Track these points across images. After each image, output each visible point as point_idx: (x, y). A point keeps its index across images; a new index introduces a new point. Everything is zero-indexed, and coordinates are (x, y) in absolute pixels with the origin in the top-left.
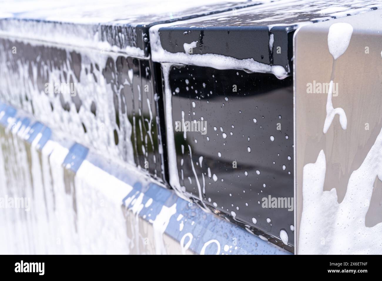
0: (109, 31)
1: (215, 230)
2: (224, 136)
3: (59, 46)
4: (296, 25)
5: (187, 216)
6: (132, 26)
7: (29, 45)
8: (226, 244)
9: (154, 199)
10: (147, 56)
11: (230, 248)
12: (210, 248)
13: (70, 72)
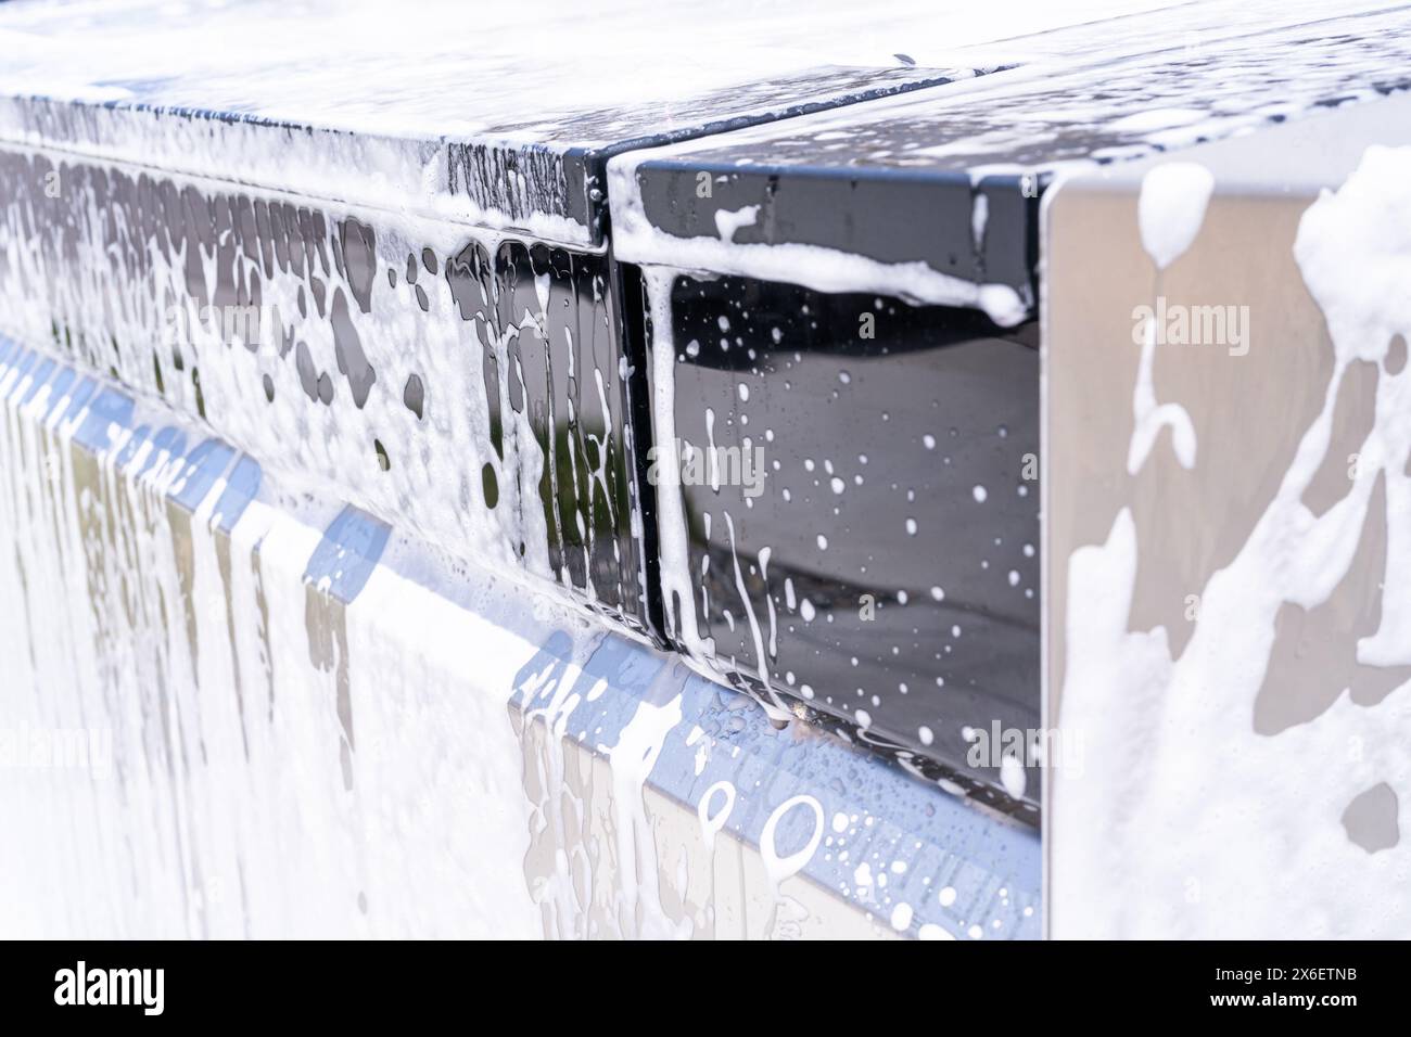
0: (474, 163)
1: (805, 771)
2: (838, 486)
3: (298, 202)
4: (1049, 174)
5: (715, 732)
6: (550, 151)
7: (190, 191)
8: (840, 811)
9: (613, 683)
10: (600, 244)
11: (850, 823)
12: (790, 823)
13: (334, 282)
